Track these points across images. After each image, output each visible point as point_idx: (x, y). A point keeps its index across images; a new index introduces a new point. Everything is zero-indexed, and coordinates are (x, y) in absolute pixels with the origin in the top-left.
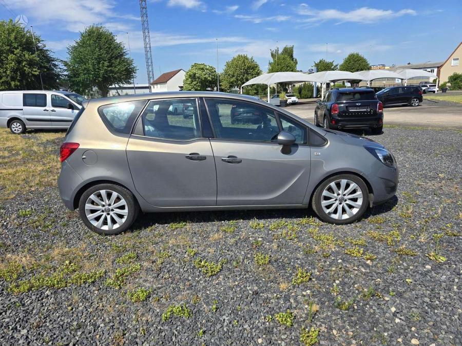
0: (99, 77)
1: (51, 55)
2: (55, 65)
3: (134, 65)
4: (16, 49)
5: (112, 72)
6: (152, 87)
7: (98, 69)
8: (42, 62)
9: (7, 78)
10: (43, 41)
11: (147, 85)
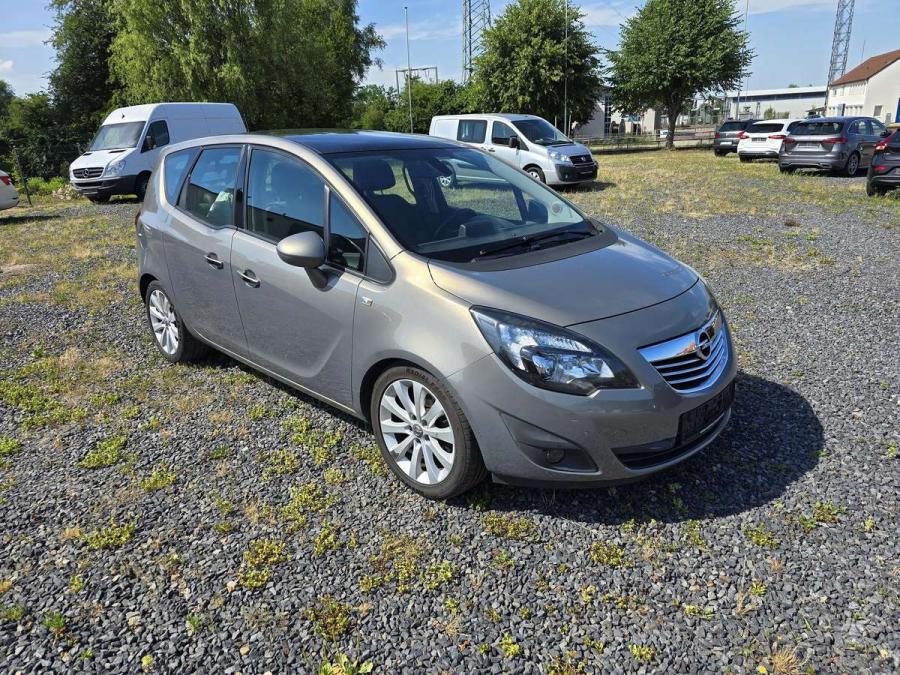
0: (665, 79)
1: (590, 41)
2: (595, 62)
3: (748, 47)
4: (536, 36)
5: (693, 66)
6: (831, 92)
7: (665, 62)
8: (571, 58)
9: (515, 89)
10: (582, 16)
11: (823, 88)
